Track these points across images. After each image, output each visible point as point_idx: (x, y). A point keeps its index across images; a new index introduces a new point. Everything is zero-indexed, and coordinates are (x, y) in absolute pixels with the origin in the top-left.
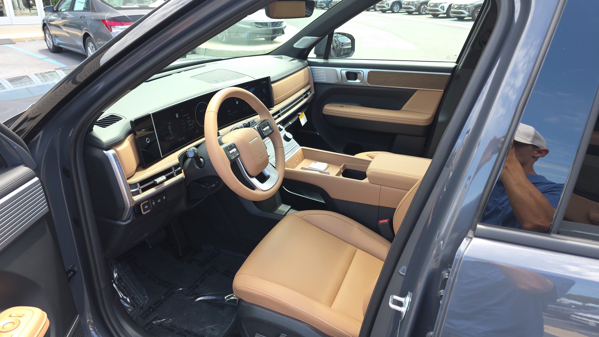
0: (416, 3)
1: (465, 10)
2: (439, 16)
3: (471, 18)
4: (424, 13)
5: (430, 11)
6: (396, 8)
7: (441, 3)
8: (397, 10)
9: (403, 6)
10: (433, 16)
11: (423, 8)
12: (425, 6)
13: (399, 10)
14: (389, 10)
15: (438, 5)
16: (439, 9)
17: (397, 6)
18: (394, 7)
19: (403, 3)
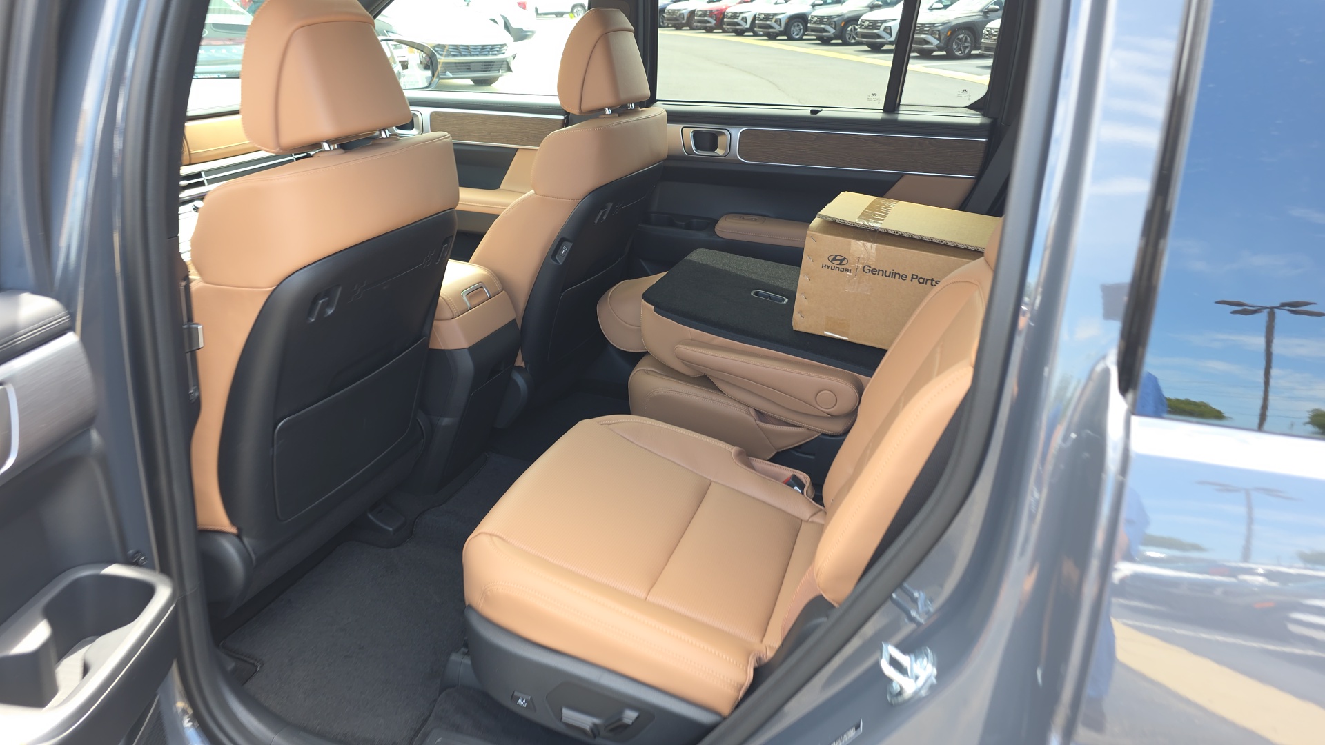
0: (835, 19)
1: (931, 35)
2: (883, 48)
3: (944, 53)
4: (853, 41)
5: (864, 36)
6: (796, 30)
7: (885, 21)
8: (798, 35)
9: (809, 25)
10: (869, 49)
11: (851, 30)
12: (854, 27)
13: (804, 35)
14: (781, 33)
15: (879, 24)
16: (881, 31)
17: (798, 25)
18: (792, 29)
19: (809, 19)
